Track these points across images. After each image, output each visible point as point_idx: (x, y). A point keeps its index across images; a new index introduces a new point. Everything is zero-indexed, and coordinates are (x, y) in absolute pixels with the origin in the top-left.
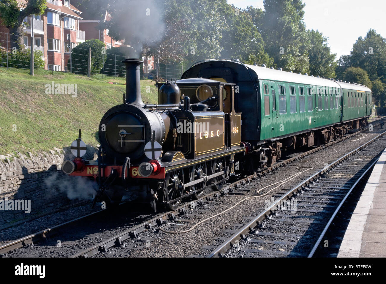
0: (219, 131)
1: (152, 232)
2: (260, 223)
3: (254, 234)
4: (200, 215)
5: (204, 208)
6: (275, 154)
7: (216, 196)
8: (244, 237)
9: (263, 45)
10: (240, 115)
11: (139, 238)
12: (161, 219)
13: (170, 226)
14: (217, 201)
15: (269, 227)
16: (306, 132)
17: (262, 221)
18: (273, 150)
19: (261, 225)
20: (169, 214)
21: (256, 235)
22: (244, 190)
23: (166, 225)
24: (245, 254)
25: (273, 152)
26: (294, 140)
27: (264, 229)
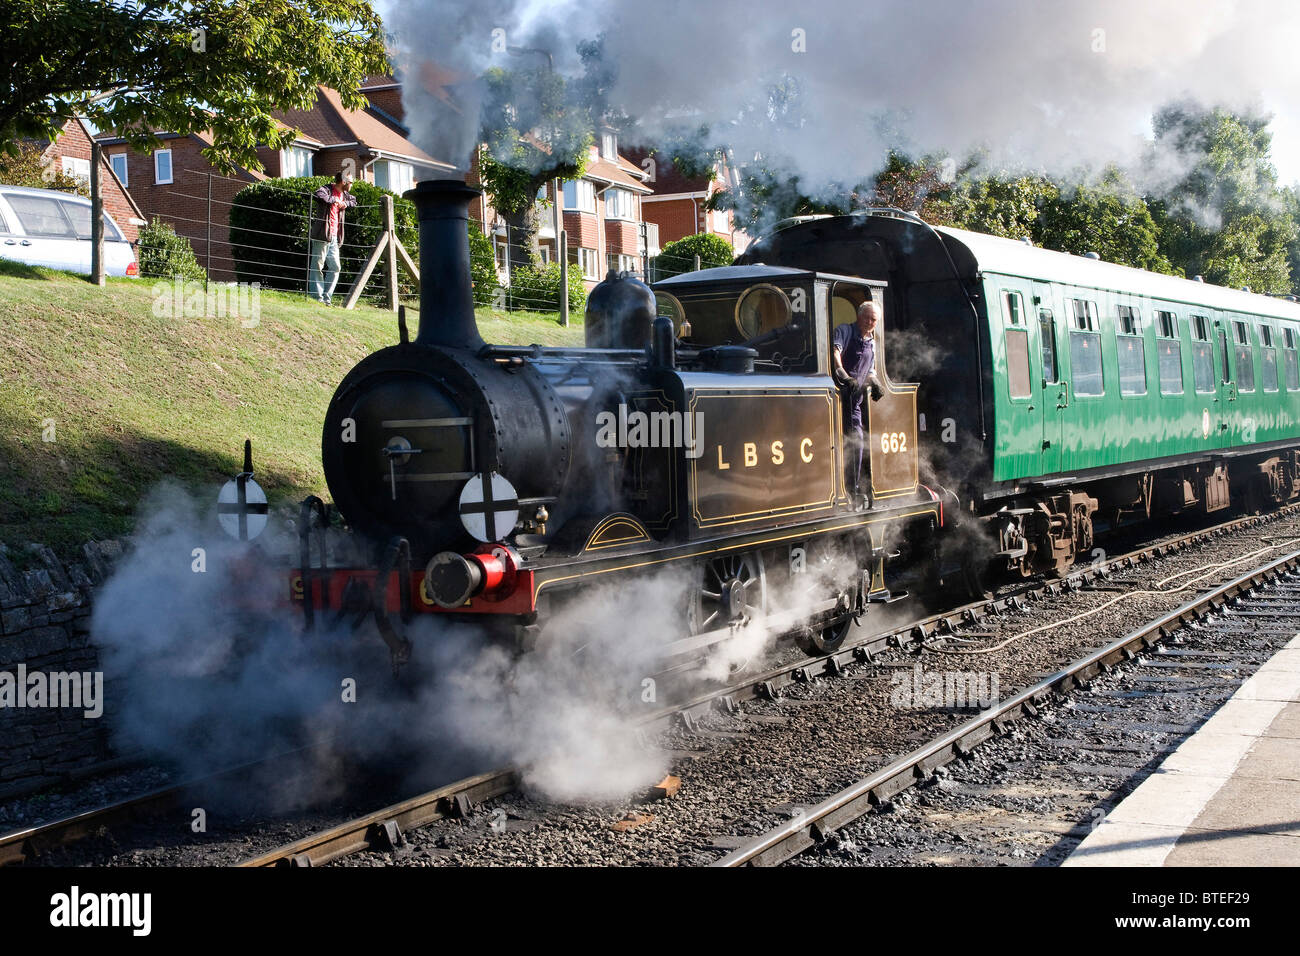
0: (810, 444)
1: (905, 654)
2: (1168, 634)
3: (1156, 653)
4: (1015, 626)
5: (1024, 615)
6: (1064, 531)
7: (1051, 592)
8: (1132, 655)
9: (1151, 231)
10: (914, 390)
11: (878, 662)
12: (922, 627)
13: (944, 642)
14: (1052, 601)
15: (1193, 642)
16: (1194, 461)
17: (1175, 630)
18: (1054, 519)
19: (1172, 638)
20: (940, 620)
21: (1160, 655)
22: (1120, 583)
23: (936, 640)
24: (1136, 684)
25: (1057, 523)
26: (1145, 486)
27: (1179, 646)
